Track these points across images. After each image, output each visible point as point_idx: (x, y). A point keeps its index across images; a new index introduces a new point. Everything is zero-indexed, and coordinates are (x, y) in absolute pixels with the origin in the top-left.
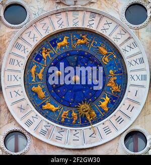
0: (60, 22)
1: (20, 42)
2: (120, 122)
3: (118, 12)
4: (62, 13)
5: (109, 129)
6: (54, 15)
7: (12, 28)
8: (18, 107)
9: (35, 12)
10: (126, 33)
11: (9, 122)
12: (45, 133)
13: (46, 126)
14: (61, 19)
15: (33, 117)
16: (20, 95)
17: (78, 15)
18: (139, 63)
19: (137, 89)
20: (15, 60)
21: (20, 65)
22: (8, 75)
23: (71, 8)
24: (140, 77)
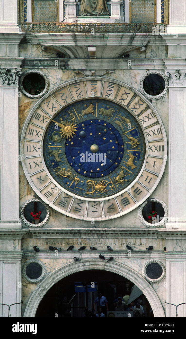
0: (79, 92)
1: (39, 112)
2: (138, 193)
3: (136, 82)
4: (80, 83)
6: (73, 85)
7: (31, 98)
8: (37, 178)
9: (53, 82)
10: (144, 103)
11: (29, 193)
12: (64, 205)
13: (65, 197)
14: (80, 88)
15: (52, 188)
16: (39, 166)
17: (97, 85)
18: (156, 133)
19: (155, 160)
20: (34, 130)
21: (39, 135)
22: (27, 146)
23: (90, 78)
24: (158, 148)
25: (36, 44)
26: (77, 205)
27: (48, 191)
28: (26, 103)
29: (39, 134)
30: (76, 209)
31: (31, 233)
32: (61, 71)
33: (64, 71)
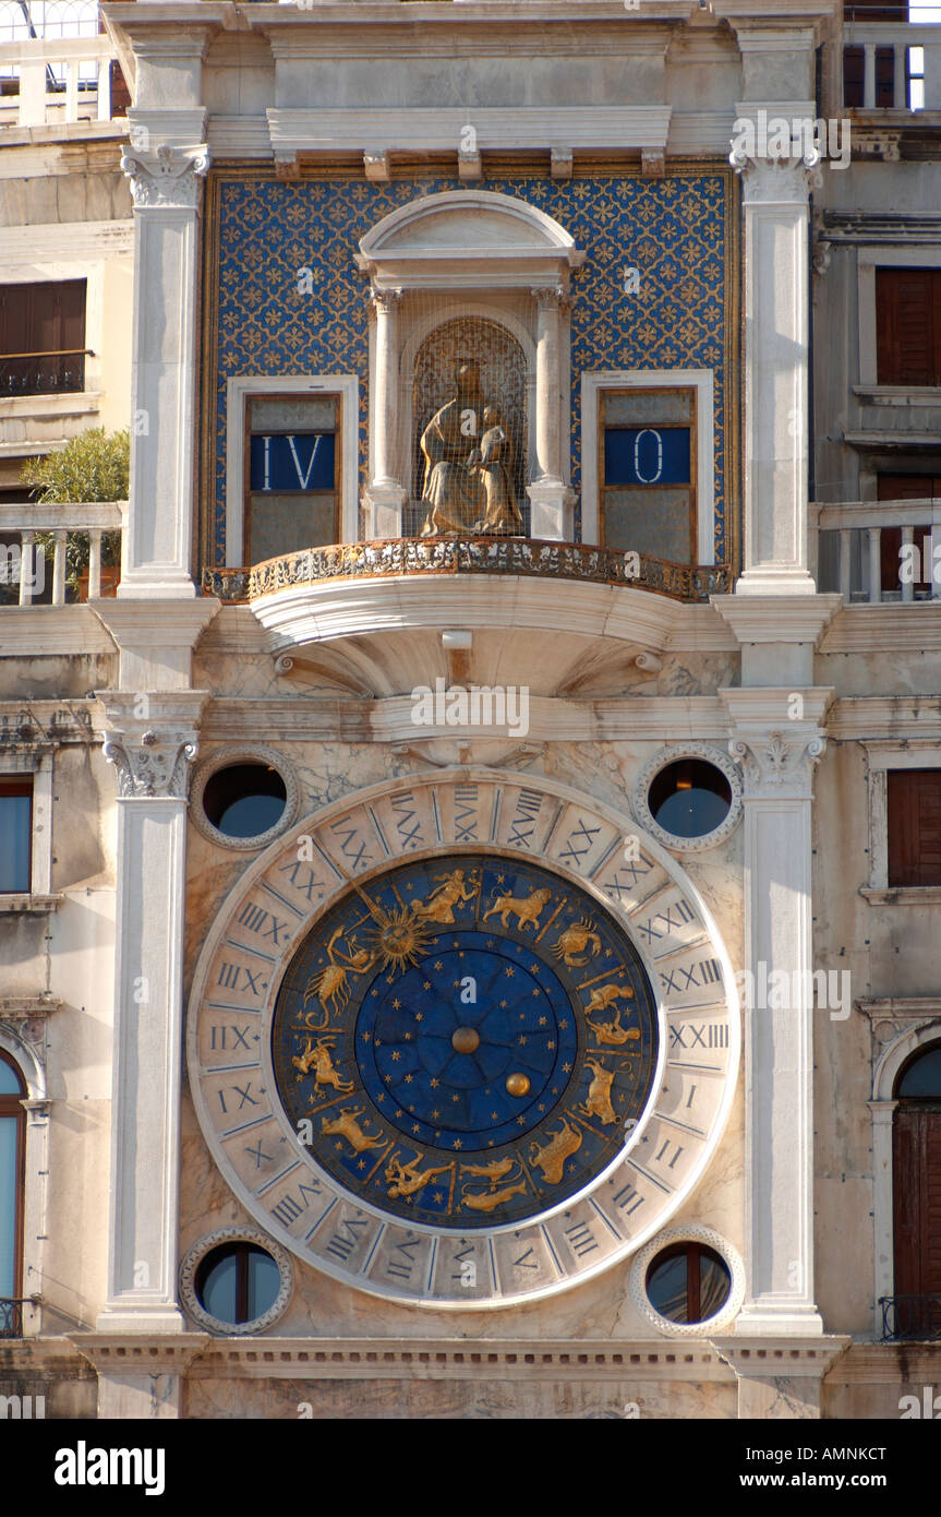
0: (409, 826)
1: (261, 901)
2: (628, 1207)
3: (623, 789)
4: (416, 795)
5: (587, 1236)
6: (389, 801)
7: (232, 849)
8: (248, 1149)
9: (316, 789)
10: (652, 866)
11: (214, 1205)
12: (348, 1251)
13: (352, 1223)
14: (413, 813)
15: (301, 1187)
16: (254, 1103)
17: (475, 799)
18: (700, 979)
20: (238, 969)
21: (259, 989)
22: (214, 1029)
23: (451, 773)
24: (705, 1036)
25: (255, 650)
26: (396, 1252)
27: (288, 1197)
28: (212, 869)
29: (258, 983)
30: (393, 1269)
31: (219, 1355)
32: (345, 751)
33: (356, 747)
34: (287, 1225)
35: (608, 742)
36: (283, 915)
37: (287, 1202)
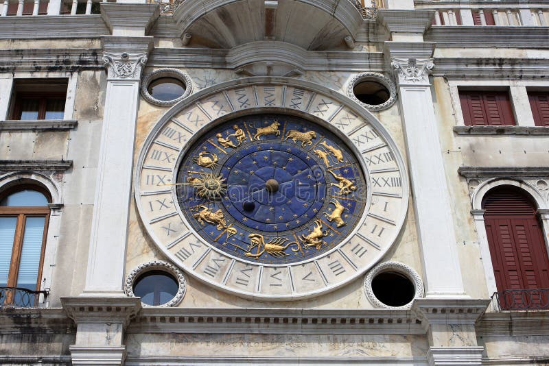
0: (243, 100)
1: (173, 126)
2: (359, 254)
3: (341, 88)
4: (245, 89)
5: (340, 267)
6: (234, 91)
8: (163, 227)
9: (200, 85)
10: (357, 117)
11: (145, 251)
12: (215, 273)
13: (218, 260)
14: (245, 95)
15: (190, 244)
16: (167, 207)
17: (274, 91)
18: (384, 159)
19: (386, 199)
20: (161, 152)
21: (171, 160)
22: (148, 176)
23: (262, 79)
24: (389, 182)
26: (241, 273)
27: (183, 248)
28: (150, 112)
29: (171, 158)
30: (239, 281)
31: (145, 318)
32: (213, 72)
33: (219, 71)
34: (183, 261)
35: (333, 71)
36: (183, 132)
37: (183, 250)
